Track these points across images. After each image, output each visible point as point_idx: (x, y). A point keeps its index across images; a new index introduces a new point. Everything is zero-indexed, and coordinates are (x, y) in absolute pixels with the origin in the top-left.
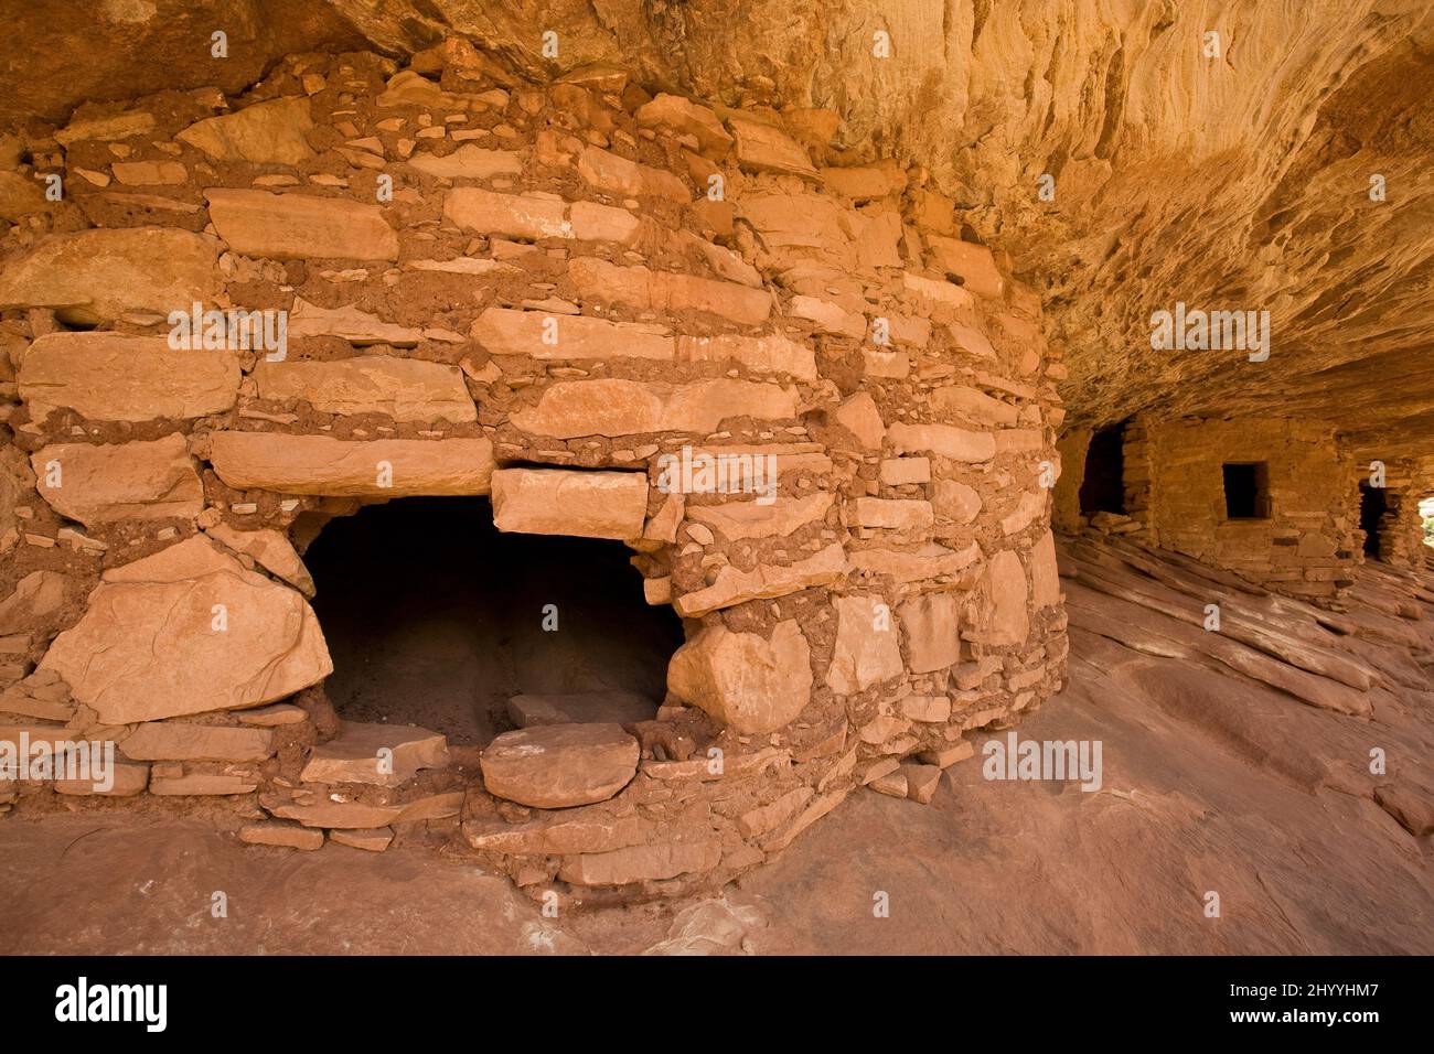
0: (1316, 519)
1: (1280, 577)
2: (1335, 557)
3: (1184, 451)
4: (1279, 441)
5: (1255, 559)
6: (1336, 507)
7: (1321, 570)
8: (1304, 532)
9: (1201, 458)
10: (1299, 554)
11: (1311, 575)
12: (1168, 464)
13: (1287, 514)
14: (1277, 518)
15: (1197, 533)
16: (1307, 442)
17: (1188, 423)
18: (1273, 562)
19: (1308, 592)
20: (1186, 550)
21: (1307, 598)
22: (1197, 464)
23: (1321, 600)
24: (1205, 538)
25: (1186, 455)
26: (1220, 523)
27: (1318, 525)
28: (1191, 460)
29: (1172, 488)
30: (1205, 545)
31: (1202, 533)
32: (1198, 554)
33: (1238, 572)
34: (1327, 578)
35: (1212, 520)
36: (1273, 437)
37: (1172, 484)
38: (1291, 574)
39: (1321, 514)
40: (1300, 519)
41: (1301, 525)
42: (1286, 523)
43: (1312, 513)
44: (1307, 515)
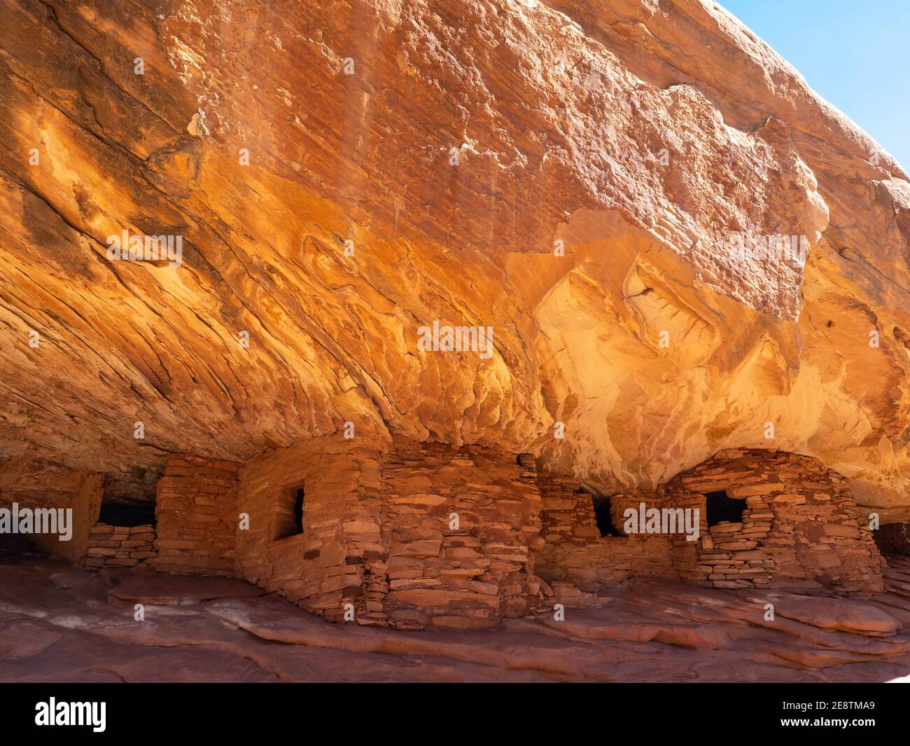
0: (332, 527)
1: (306, 593)
2: (345, 564)
3: (257, 481)
4: (316, 457)
5: (292, 576)
7: (334, 579)
8: (324, 541)
10: (319, 566)
11: (326, 586)
12: (247, 496)
13: (313, 527)
14: (307, 532)
15: (255, 558)
18: (303, 578)
19: (322, 606)
24: (260, 562)
26: (269, 546)
27: (333, 533)
31: (258, 558)
32: (254, 579)
33: (282, 593)
34: (337, 587)
35: (265, 543)
36: (314, 455)
38: (313, 588)
39: (336, 521)
40: (322, 529)
41: (321, 535)
42: (313, 536)
43: (330, 522)
44: (327, 525)
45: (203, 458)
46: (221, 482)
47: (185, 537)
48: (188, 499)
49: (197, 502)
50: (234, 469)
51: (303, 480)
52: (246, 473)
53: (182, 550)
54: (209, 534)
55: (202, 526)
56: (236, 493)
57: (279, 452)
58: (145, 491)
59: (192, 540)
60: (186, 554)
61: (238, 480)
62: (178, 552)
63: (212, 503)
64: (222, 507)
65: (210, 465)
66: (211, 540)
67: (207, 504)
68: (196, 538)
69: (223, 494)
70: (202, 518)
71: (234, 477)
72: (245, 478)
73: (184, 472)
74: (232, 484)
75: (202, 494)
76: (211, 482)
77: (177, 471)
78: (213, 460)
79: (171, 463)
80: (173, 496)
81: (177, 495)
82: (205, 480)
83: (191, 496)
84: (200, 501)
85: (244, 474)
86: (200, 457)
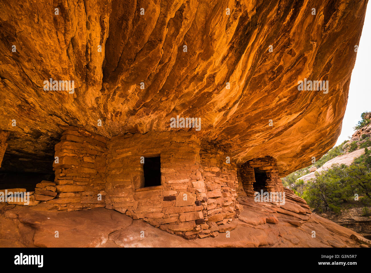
0: (184, 183)
1: (167, 221)
2: (195, 205)
3: (121, 151)
4: (167, 142)
5: (154, 210)
6: (194, 176)
7: (188, 214)
8: (179, 191)
9: (129, 154)
10: (176, 205)
11: (183, 217)
12: (114, 158)
13: (170, 182)
14: (165, 185)
15: (123, 197)
16: (180, 143)
17: (126, 136)
18: (164, 212)
19: (181, 229)
20: (118, 208)
21: (181, 233)
22: (127, 157)
23: (188, 234)
24: (128, 200)
25: (122, 153)
26: (135, 191)
27: (185, 187)
28: (124, 155)
29: (114, 172)
30: (128, 204)
31: (127, 197)
32: (124, 211)
33: (146, 220)
34: (191, 219)
35: (132, 188)
36: (165, 141)
37: (114, 169)
38: (173, 218)
39: (187, 180)
40: (177, 184)
41: (177, 187)
42: (169, 187)
43: (182, 181)
44: (180, 182)
45: (89, 132)
46: (99, 148)
47: (78, 183)
48: (79, 158)
49: (85, 160)
50: (105, 141)
51: (160, 154)
52: (112, 145)
53: (75, 192)
54: (91, 181)
55: (88, 176)
56: (106, 155)
57: (138, 136)
58: (35, 147)
59: (82, 185)
60: (78, 195)
61: (106, 148)
62: (73, 195)
63: (94, 161)
64: (98, 164)
65: (93, 137)
66: (92, 185)
67: (91, 161)
68: (84, 184)
69: (99, 156)
70: (87, 170)
71: (105, 146)
72: (111, 147)
73: (77, 139)
74: (104, 150)
75: (88, 155)
76: (93, 147)
77: (74, 138)
78: (95, 134)
79: (70, 132)
80: (71, 155)
81: (74, 155)
82: (90, 146)
83: (81, 156)
84: (87, 159)
85: (111, 145)
86: (87, 131)
